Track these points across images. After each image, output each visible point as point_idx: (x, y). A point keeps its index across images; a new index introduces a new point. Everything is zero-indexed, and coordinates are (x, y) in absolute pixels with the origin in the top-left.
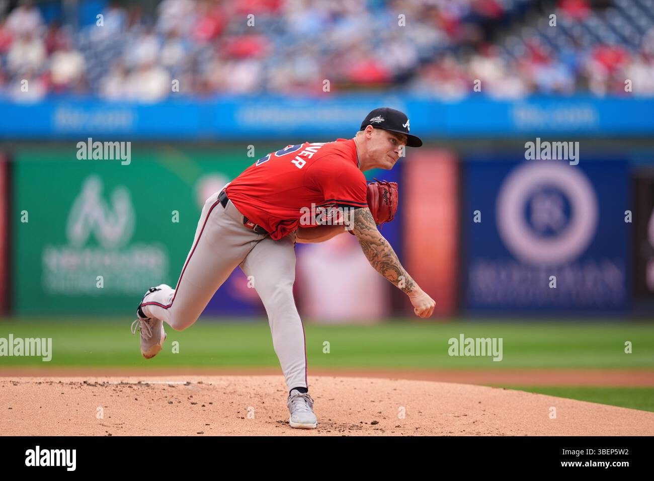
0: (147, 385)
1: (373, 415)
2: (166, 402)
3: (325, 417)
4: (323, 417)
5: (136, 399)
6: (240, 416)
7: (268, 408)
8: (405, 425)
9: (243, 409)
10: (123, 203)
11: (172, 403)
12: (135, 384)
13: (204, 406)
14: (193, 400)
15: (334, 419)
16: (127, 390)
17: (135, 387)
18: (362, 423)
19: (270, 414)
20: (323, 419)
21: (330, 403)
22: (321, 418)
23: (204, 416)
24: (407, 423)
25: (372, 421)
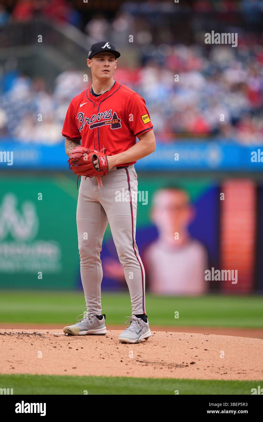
0: (40, 335)
1: (192, 358)
2: (52, 346)
3: (159, 358)
4: (158, 358)
5: (32, 344)
6: (102, 356)
7: (121, 352)
8: (213, 365)
9: (104, 352)
10: (30, 212)
11: (56, 347)
12: (31, 334)
13: (77, 350)
14: (70, 346)
15: (165, 360)
16: (26, 338)
17: (31, 336)
18: (183, 363)
19: (122, 356)
20: (158, 359)
21: (163, 349)
22: (156, 359)
23: (77, 357)
24: (214, 363)
25: (191, 362)
